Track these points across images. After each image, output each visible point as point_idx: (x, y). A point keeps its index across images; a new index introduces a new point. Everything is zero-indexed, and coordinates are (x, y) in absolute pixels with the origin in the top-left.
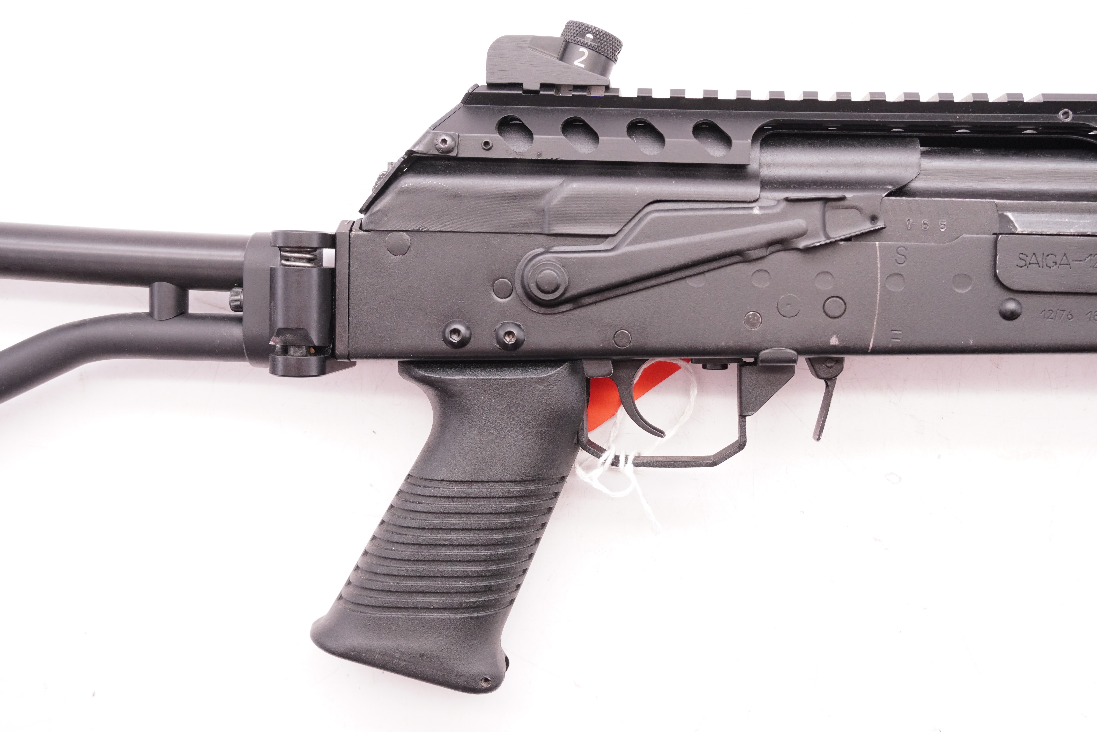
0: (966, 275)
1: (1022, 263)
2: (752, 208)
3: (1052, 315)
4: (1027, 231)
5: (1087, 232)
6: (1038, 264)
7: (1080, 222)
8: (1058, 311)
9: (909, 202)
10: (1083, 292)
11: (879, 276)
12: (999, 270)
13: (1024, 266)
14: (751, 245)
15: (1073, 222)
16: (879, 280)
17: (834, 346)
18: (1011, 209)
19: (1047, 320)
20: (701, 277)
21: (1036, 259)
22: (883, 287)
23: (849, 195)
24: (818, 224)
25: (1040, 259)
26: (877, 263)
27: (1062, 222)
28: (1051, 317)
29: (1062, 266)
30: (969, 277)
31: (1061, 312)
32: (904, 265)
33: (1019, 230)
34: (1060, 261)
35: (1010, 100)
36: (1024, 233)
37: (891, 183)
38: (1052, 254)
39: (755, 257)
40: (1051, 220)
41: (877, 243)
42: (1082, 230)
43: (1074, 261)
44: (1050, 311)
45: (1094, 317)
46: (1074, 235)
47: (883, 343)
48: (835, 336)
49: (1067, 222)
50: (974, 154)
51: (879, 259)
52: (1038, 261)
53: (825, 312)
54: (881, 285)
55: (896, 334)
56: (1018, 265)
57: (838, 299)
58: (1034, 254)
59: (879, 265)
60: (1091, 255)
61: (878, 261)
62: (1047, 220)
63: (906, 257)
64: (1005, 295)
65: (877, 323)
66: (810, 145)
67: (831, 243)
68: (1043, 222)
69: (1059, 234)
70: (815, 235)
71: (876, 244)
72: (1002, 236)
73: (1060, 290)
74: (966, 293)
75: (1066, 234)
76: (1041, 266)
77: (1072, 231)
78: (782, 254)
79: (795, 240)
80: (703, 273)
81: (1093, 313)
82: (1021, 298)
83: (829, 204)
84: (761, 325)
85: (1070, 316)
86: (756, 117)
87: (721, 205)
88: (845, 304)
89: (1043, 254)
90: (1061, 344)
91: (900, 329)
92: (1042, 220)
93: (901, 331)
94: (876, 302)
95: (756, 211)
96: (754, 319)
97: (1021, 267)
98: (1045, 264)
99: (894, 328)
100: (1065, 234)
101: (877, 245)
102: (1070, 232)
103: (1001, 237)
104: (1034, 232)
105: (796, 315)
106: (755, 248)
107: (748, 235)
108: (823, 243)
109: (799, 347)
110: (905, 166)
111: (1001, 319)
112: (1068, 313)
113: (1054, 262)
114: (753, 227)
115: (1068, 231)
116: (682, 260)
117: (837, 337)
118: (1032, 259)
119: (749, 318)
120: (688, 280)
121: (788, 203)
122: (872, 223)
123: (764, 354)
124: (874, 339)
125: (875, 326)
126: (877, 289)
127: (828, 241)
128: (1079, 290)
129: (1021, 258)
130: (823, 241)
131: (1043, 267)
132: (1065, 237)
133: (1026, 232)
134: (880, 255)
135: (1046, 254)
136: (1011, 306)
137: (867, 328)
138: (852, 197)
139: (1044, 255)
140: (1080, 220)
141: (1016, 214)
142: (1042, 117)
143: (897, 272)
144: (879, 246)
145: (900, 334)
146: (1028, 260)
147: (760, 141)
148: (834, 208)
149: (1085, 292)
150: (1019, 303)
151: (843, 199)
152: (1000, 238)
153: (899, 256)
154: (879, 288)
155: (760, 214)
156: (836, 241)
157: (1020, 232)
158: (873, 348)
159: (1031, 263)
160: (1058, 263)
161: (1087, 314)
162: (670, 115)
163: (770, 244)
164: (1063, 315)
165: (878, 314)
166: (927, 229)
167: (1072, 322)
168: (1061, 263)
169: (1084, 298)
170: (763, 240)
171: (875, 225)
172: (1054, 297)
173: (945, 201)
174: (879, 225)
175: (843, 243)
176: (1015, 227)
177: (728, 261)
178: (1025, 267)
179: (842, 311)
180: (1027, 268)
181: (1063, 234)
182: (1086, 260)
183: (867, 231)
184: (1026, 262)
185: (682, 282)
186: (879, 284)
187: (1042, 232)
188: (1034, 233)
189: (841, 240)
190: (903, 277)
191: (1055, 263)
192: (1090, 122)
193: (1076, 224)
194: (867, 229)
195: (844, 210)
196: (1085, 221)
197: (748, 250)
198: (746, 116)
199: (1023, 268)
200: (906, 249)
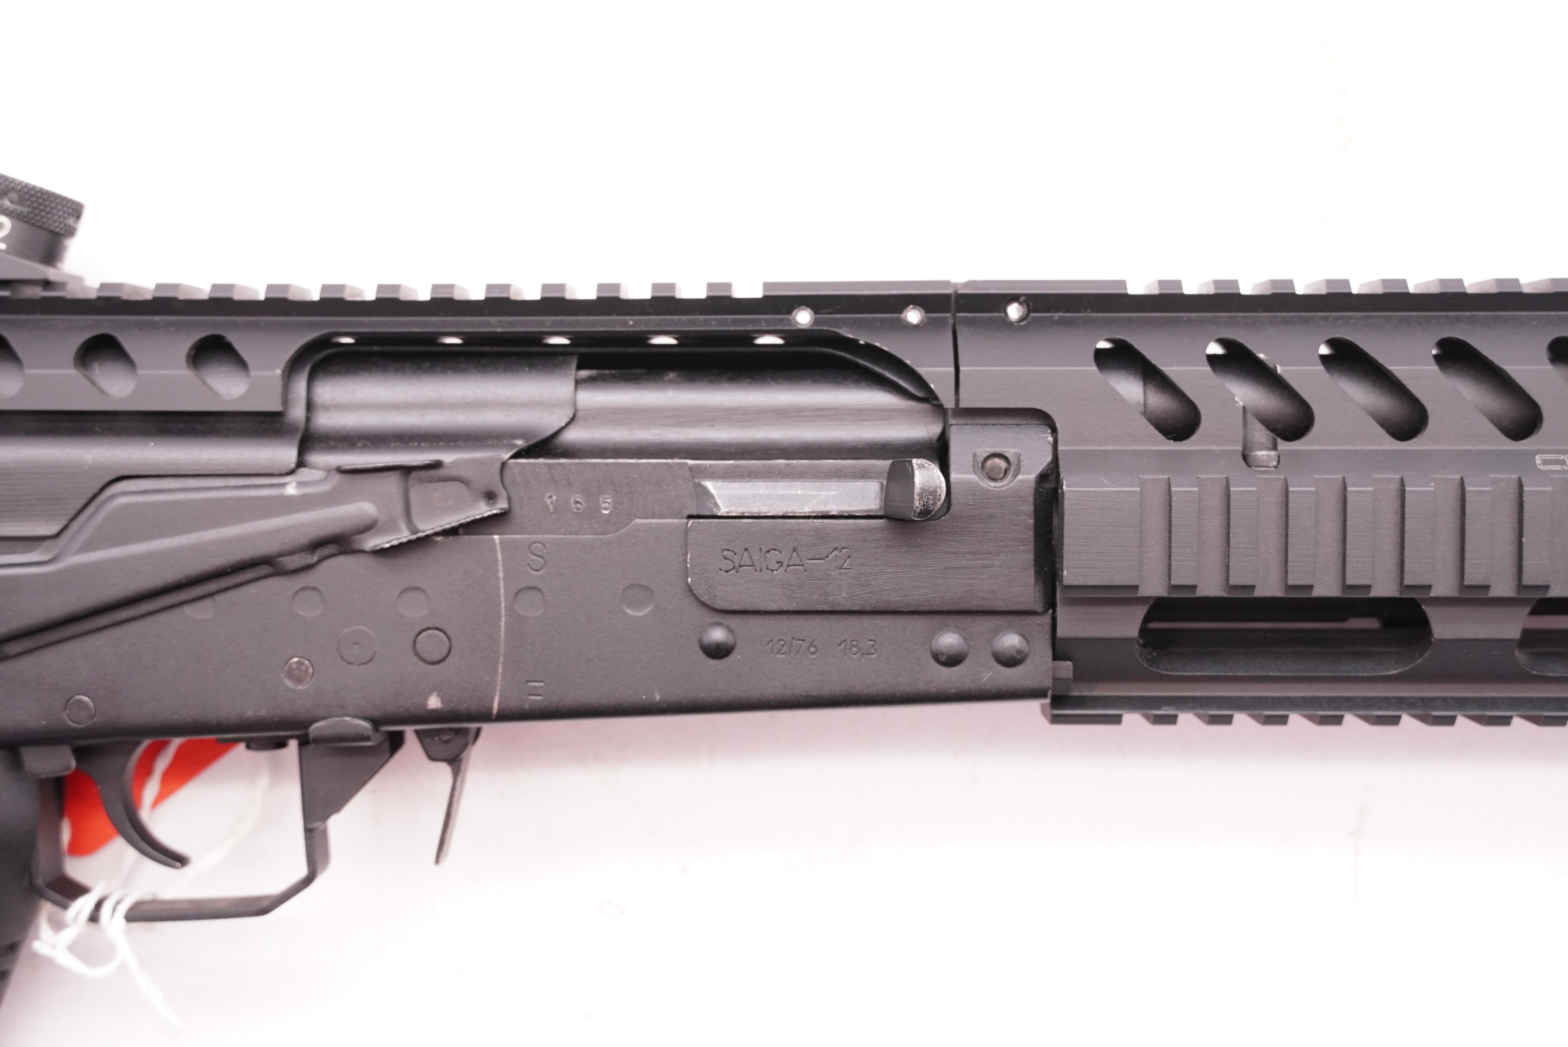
0: (643, 586)
1: (728, 565)
2: (283, 485)
3: (785, 648)
4: (736, 512)
5: (831, 512)
6: (754, 566)
7: (820, 495)
8: (794, 641)
9: (549, 466)
10: (826, 609)
11: (502, 591)
12: (692, 578)
13: (731, 570)
14: (285, 547)
15: (810, 495)
16: (502, 599)
17: (435, 711)
18: (714, 475)
19: (778, 656)
20: (207, 603)
21: (751, 558)
22: (510, 609)
23: (448, 457)
24: (398, 508)
25: (755, 558)
26: (498, 571)
27: (792, 494)
28: (782, 651)
29: (791, 568)
30: (648, 589)
31: (798, 642)
32: (542, 572)
33: (723, 510)
34: (788, 559)
35: (712, 294)
36: (731, 514)
37: (523, 435)
38: (775, 550)
39: (292, 566)
40: (774, 492)
41: (496, 537)
42: (823, 508)
43: (809, 559)
44: (782, 642)
45: (851, 649)
46: (809, 517)
47: (514, 703)
48: (435, 694)
49: (799, 495)
50: (665, 382)
51: (500, 564)
52: (753, 562)
53: (417, 654)
54: (505, 607)
55: (535, 687)
56: (722, 569)
57: (437, 632)
58: (746, 549)
59: (501, 574)
60: (836, 548)
61: (500, 567)
62: (769, 493)
63: (544, 560)
64: (709, 617)
65: (504, 671)
66: (397, 371)
67: (418, 539)
68: (761, 496)
69: (785, 515)
70: (391, 526)
71: (494, 539)
72: (693, 522)
73: (790, 608)
74: (646, 615)
75: (798, 515)
76: (758, 569)
77: (807, 510)
78: (342, 560)
79: (358, 536)
80: (211, 595)
81: (848, 642)
82: (735, 622)
83: (415, 475)
84: (313, 680)
85: (812, 649)
86: (299, 327)
87: (233, 482)
88: (449, 639)
89: (760, 549)
90: (801, 695)
91: (541, 680)
92: (761, 492)
93: (542, 682)
94: (499, 635)
95: (291, 490)
96: (300, 670)
97: (727, 571)
98: (764, 566)
99: (531, 678)
100: (796, 515)
101: (497, 541)
102: (804, 511)
103: (692, 524)
104: (746, 512)
105: (370, 661)
106: (291, 553)
107: (279, 531)
108: (404, 540)
109: (376, 713)
110: (548, 405)
111: (703, 656)
112: (809, 644)
113: (778, 563)
114: (287, 517)
115: (801, 511)
116: (170, 576)
117: (439, 695)
118: (744, 559)
119: (291, 670)
120: (188, 610)
121: (344, 475)
122: (488, 504)
123: (317, 728)
124: (500, 697)
125: (500, 676)
126: (499, 613)
127: (414, 537)
128: (820, 607)
129: (726, 557)
130: (404, 535)
131: (761, 571)
132: (793, 521)
133: (734, 514)
134: (502, 557)
135: (764, 549)
136: (718, 635)
137: (488, 678)
138: (453, 462)
139: (762, 550)
140: (821, 491)
141: (719, 484)
142: (766, 320)
143: (531, 584)
144: (500, 543)
145: (541, 687)
146: (737, 559)
147: (307, 370)
148: (422, 481)
149: (830, 609)
150: (730, 630)
151: (437, 465)
152: (691, 526)
153: (534, 557)
154: (503, 612)
155: (299, 494)
156: (427, 536)
157: (725, 514)
158: (498, 711)
159: (743, 564)
160: (785, 564)
161: (840, 645)
162: (154, 326)
163: (316, 545)
164: (802, 648)
165: (505, 655)
166: (580, 511)
167: (815, 659)
168: (790, 564)
169: (833, 619)
170: (304, 539)
171: (493, 506)
172: (784, 619)
173: (607, 464)
174: (502, 505)
175: (439, 539)
176: (716, 504)
177: (249, 575)
178: (733, 572)
179: (444, 654)
180: (737, 572)
181: (792, 514)
182: (830, 558)
183: (478, 517)
184: (734, 563)
185: (177, 611)
186: (503, 605)
187: (760, 512)
188: (746, 514)
189: (436, 534)
190: (542, 593)
191: (780, 564)
192: (839, 327)
193: (814, 499)
194: (478, 515)
195: (441, 484)
196: (828, 493)
197: (281, 555)
198: (284, 326)
199: (731, 572)
200: (544, 546)
